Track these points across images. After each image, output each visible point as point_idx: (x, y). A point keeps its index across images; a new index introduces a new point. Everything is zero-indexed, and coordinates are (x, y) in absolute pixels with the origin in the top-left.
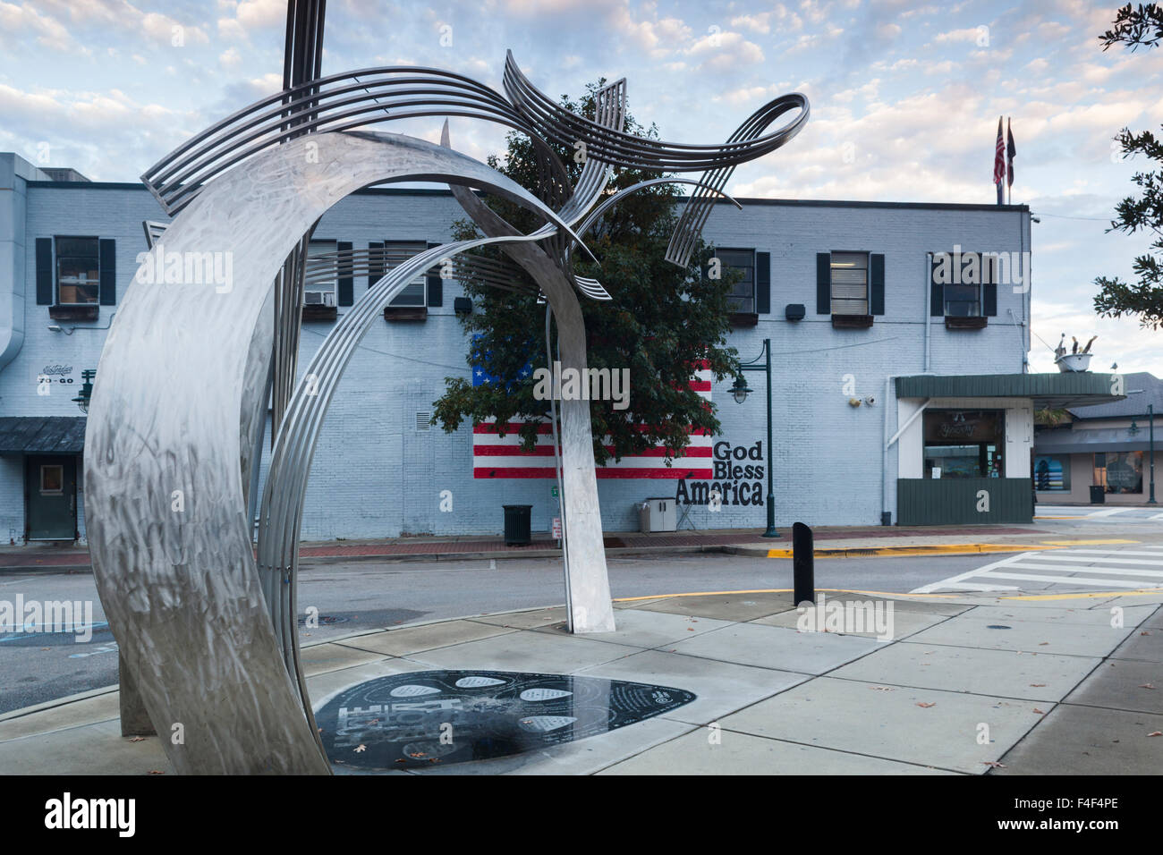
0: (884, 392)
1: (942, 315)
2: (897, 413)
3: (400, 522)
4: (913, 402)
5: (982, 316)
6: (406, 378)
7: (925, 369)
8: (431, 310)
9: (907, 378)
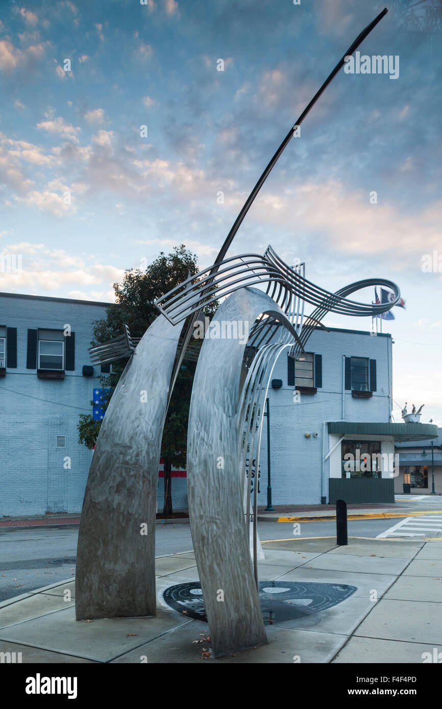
0: (322, 430)
1: (350, 389)
2: (329, 442)
3: (45, 505)
4: (336, 436)
5: (369, 391)
6: (51, 414)
7: (342, 418)
8: (67, 372)
9: (334, 423)
